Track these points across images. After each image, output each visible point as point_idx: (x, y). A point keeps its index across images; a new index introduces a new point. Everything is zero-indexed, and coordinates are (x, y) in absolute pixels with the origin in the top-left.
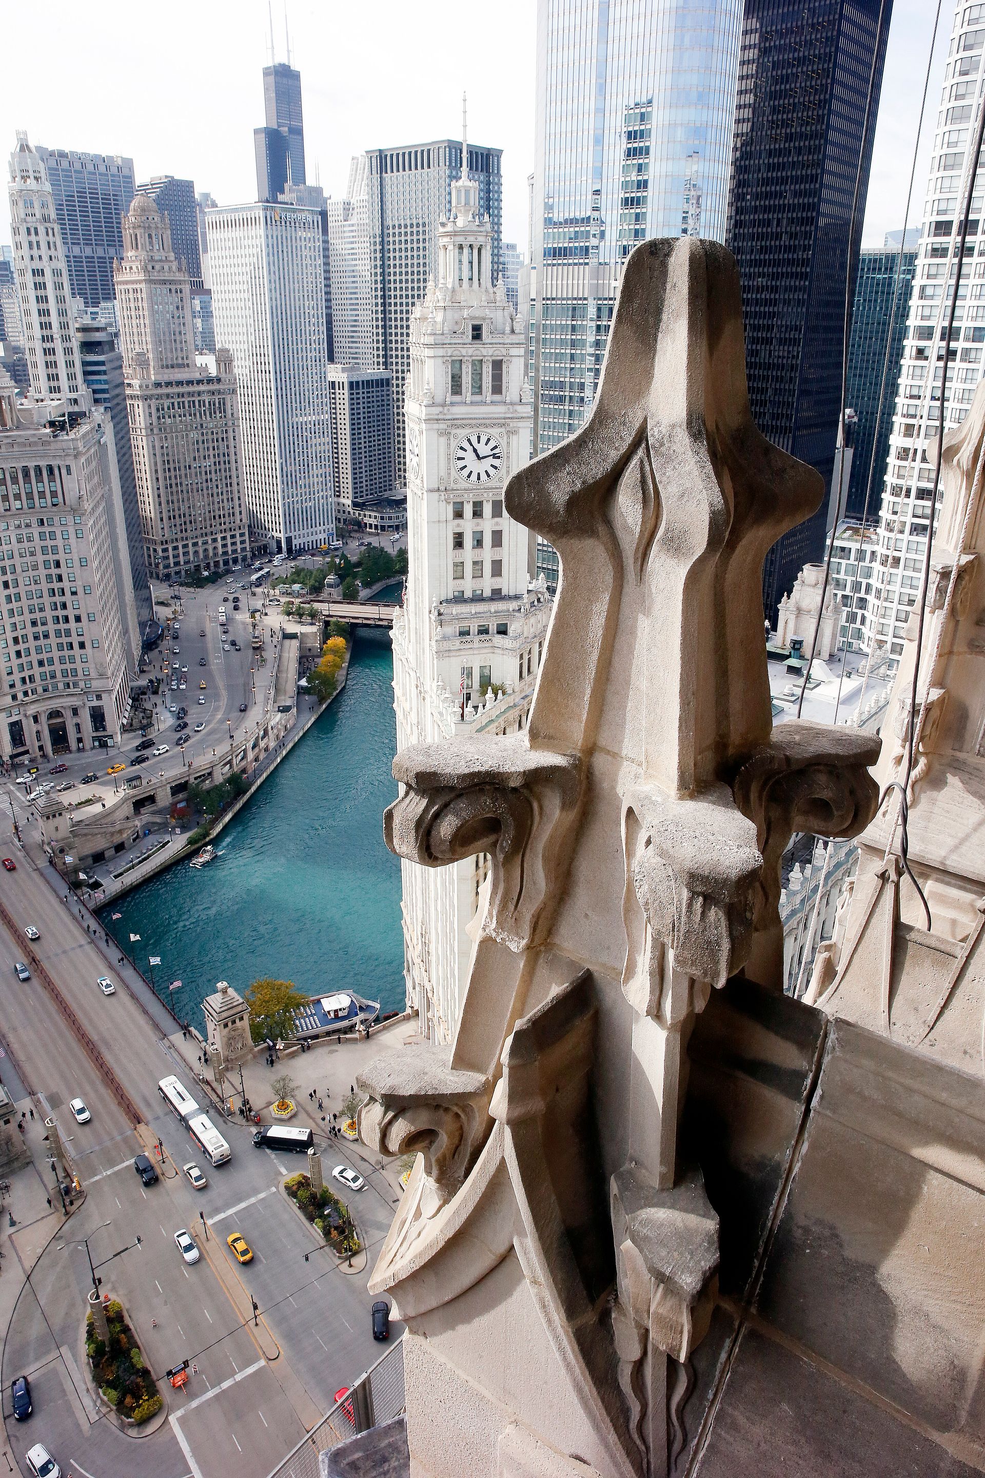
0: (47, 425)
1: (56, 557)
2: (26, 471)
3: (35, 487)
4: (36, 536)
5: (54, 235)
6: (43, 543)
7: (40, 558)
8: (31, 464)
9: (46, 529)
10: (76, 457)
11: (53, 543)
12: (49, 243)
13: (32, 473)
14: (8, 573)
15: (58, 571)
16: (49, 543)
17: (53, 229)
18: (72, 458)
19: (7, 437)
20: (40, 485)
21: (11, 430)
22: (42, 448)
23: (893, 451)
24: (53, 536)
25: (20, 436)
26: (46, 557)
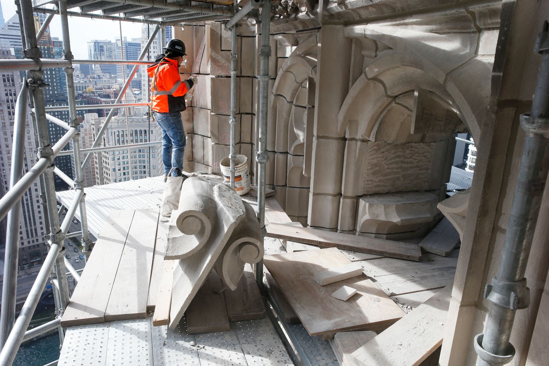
0: (146, 115)
1: (144, 164)
2: (136, 132)
3: (139, 137)
4: (138, 156)
5: (156, 44)
6: (140, 159)
7: (138, 164)
8: (138, 129)
9: (142, 154)
10: (155, 127)
11: (143, 159)
12: (154, 47)
13: (138, 133)
14: (126, 169)
15: (144, 170)
16: (142, 159)
17: (156, 42)
18: (154, 128)
19: (130, 119)
20: (141, 137)
21: (132, 116)
22: (143, 123)
23: (470, 152)
24: (144, 156)
25: (135, 118)
26: (140, 164)
